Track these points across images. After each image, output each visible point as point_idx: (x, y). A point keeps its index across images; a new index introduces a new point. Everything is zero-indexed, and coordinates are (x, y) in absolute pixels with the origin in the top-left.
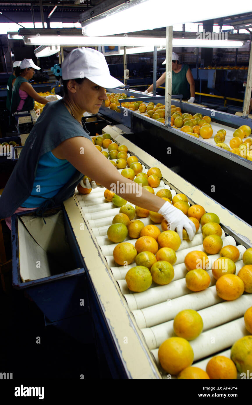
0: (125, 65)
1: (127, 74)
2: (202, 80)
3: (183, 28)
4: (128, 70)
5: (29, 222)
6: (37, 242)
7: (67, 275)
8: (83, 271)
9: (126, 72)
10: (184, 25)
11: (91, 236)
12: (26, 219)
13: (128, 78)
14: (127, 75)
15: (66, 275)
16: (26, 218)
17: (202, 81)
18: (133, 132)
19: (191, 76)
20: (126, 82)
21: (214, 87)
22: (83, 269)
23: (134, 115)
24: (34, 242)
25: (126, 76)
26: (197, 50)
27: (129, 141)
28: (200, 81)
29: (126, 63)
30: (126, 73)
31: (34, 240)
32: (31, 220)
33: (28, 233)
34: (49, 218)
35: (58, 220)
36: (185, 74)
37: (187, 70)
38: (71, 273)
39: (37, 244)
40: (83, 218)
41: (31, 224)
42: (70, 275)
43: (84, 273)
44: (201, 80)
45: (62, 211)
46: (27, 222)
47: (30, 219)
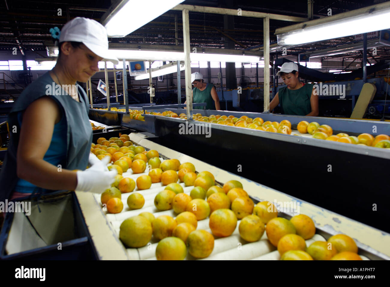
0: (151, 83)
3: (208, 64)
4: (154, 88)
6: (40, 234)
8: (86, 240)
13: (154, 96)
14: (153, 93)
18: (158, 136)
19: (216, 93)
20: (152, 99)
21: (239, 106)
22: (86, 238)
23: (158, 118)
24: (36, 234)
26: (220, 74)
27: (153, 142)
29: (152, 82)
30: (152, 91)
31: (36, 232)
36: (209, 92)
37: (212, 88)
39: (39, 237)
43: (86, 242)
44: (226, 101)
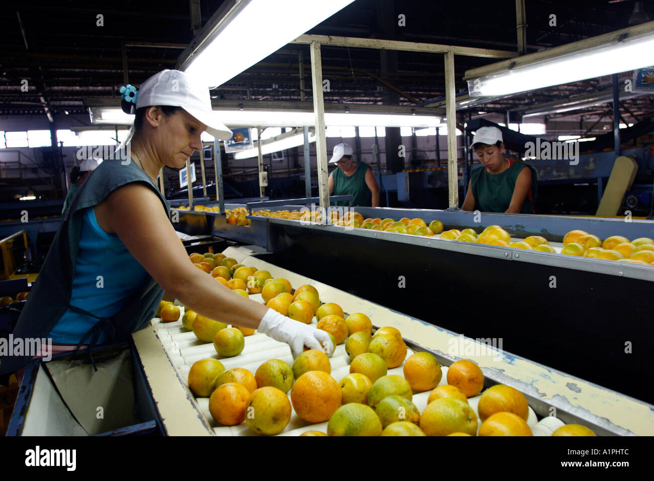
0: (261, 164)
1: (265, 179)
2: (389, 191)
3: (356, 130)
4: (266, 173)
5: (62, 375)
6: (77, 417)
7: (118, 433)
8: (153, 425)
9: (263, 175)
10: (357, 129)
11: (177, 374)
12: (57, 368)
13: (266, 185)
14: (265, 181)
15: (116, 432)
16: (57, 365)
17: (388, 193)
18: (272, 252)
19: (373, 179)
20: (264, 191)
21: (409, 199)
22: (154, 422)
23: (273, 222)
24: (70, 418)
25: (263, 181)
26: (376, 147)
27: (264, 262)
28: (385, 193)
30: (263, 177)
31: (70, 414)
32: (68, 371)
33: (59, 398)
34: (103, 367)
35: (121, 372)
36: (363, 177)
37: (366, 170)
38: (127, 429)
39: (76, 422)
40: (166, 353)
41: (66, 379)
42: (124, 432)
43: (154, 428)
45: (128, 351)
46: (59, 374)
47: (66, 369)
